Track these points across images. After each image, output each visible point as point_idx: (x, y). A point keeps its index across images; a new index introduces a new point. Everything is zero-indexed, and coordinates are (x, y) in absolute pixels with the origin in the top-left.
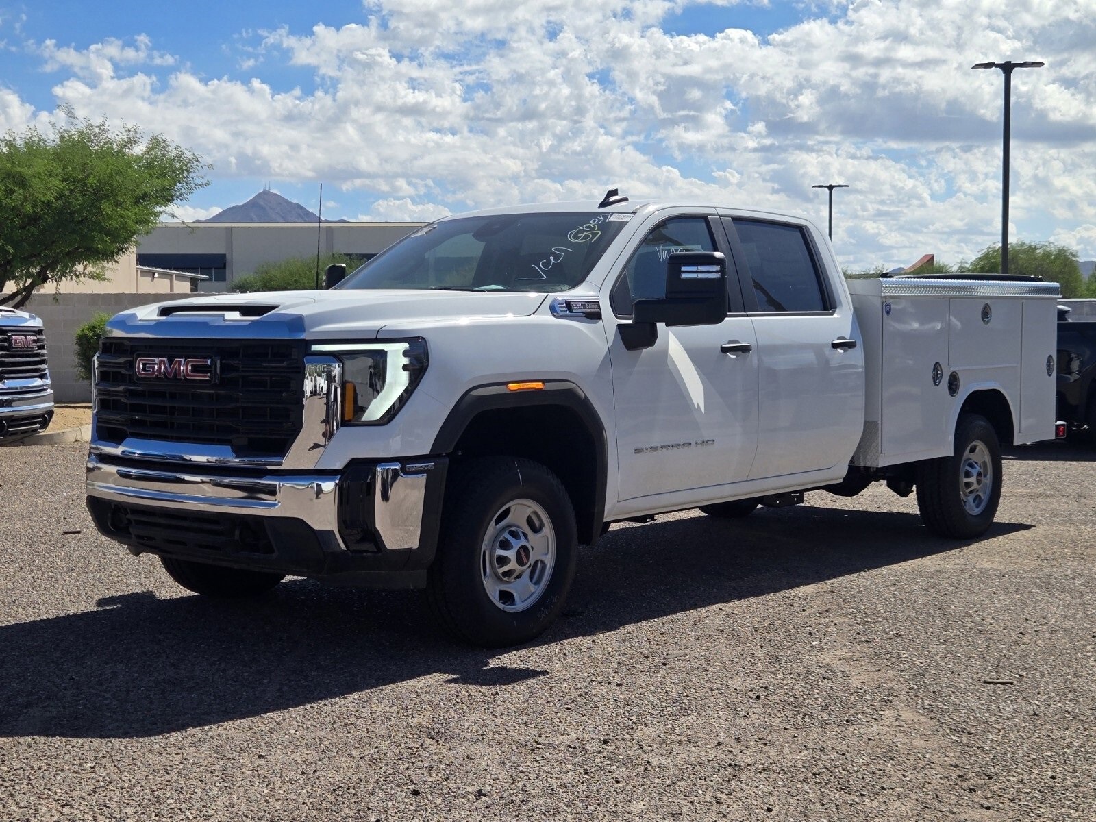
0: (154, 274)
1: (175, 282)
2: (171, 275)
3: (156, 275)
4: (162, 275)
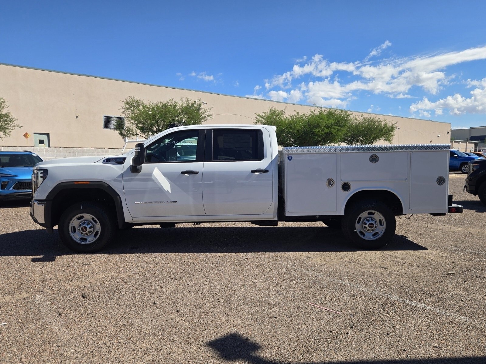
0: (459, 142)
1: (468, 144)
2: (466, 142)
3: (460, 142)
4: (462, 142)
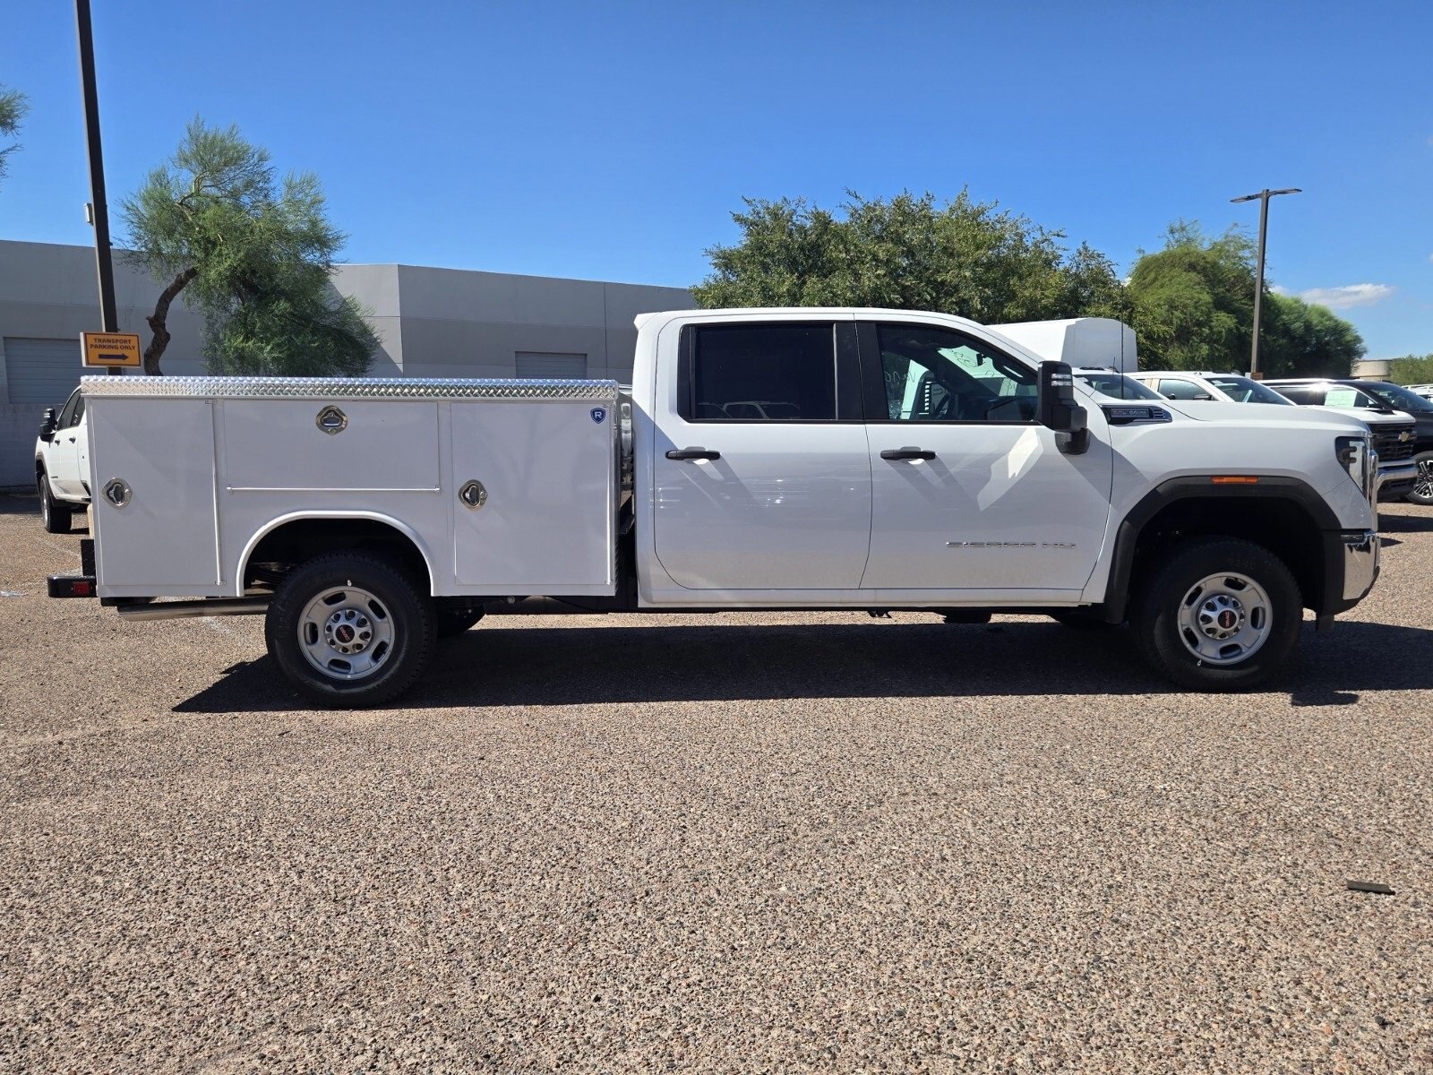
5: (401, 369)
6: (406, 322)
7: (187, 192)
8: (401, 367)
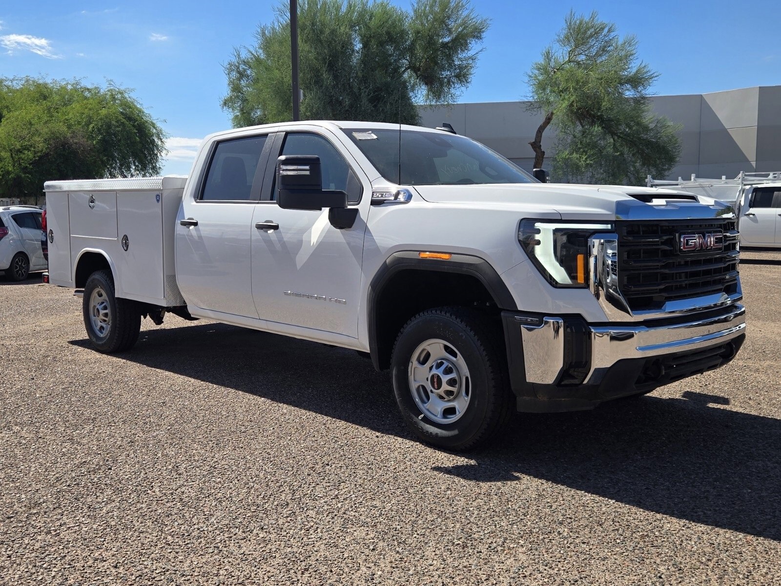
5: (754, 166)
6: (762, 130)
7: (561, 61)
8: (754, 164)
